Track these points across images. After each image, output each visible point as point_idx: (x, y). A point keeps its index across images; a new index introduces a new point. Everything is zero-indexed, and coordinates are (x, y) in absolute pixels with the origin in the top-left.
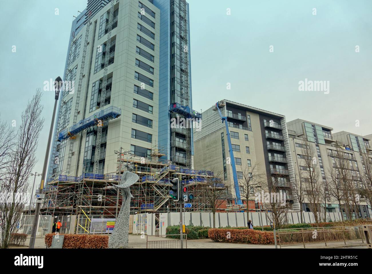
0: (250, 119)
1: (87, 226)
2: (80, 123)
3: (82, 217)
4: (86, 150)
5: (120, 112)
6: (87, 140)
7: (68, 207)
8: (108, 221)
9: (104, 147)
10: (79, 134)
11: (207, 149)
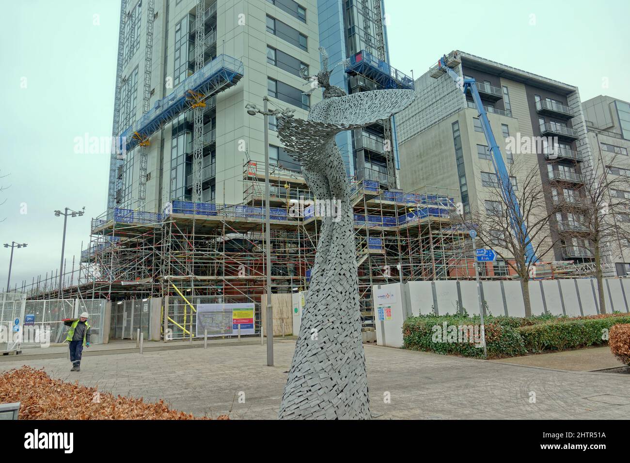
0: (508, 94)
1: (188, 321)
2: (157, 108)
3: (176, 302)
4: (174, 165)
5: (241, 69)
6: (175, 144)
7: (143, 280)
8: (234, 310)
9: (210, 155)
10: (158, 134)
11: (420, 160)
